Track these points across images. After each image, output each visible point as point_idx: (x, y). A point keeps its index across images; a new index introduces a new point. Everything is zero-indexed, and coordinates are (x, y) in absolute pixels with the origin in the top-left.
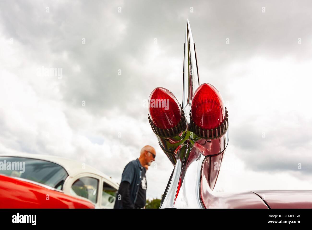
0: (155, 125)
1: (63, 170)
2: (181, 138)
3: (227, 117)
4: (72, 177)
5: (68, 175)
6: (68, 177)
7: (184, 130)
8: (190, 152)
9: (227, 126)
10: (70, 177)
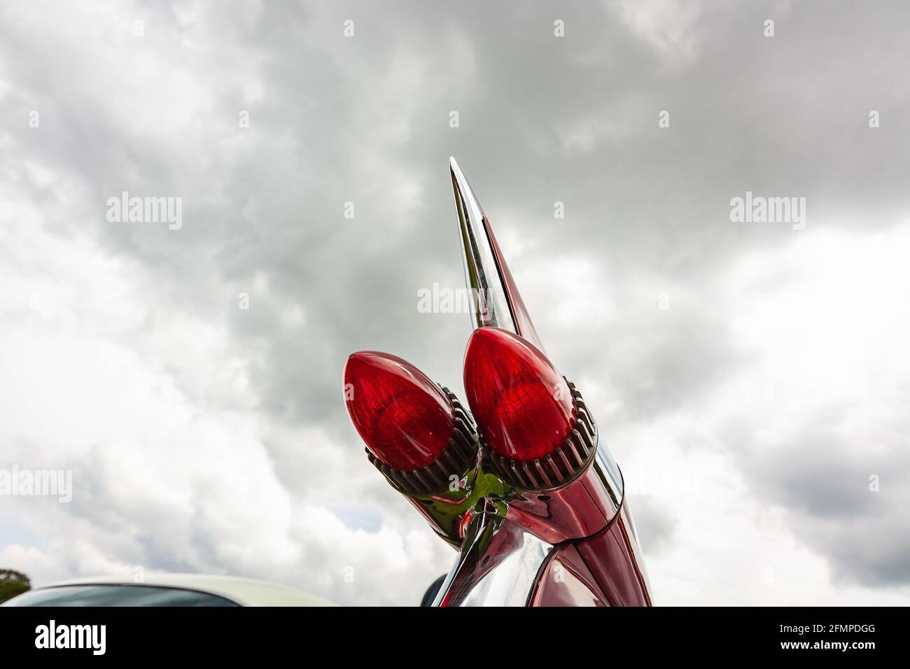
0: (385, 464)
2: (465, 490)
3: (579, 399)
7: (472, 466)
8: (495, 533)
9: (592, 424)
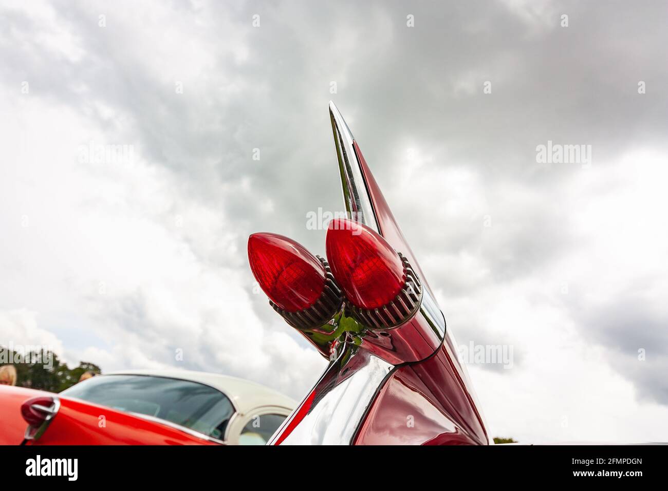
1: (225, 399)
2: (333, 326)
3: (409, 269)
4: (242, 415)
5: (235, 411)
6: (235, 414)
8: (352, 356)
10: (238, 415)
